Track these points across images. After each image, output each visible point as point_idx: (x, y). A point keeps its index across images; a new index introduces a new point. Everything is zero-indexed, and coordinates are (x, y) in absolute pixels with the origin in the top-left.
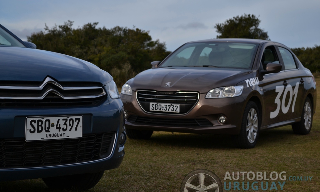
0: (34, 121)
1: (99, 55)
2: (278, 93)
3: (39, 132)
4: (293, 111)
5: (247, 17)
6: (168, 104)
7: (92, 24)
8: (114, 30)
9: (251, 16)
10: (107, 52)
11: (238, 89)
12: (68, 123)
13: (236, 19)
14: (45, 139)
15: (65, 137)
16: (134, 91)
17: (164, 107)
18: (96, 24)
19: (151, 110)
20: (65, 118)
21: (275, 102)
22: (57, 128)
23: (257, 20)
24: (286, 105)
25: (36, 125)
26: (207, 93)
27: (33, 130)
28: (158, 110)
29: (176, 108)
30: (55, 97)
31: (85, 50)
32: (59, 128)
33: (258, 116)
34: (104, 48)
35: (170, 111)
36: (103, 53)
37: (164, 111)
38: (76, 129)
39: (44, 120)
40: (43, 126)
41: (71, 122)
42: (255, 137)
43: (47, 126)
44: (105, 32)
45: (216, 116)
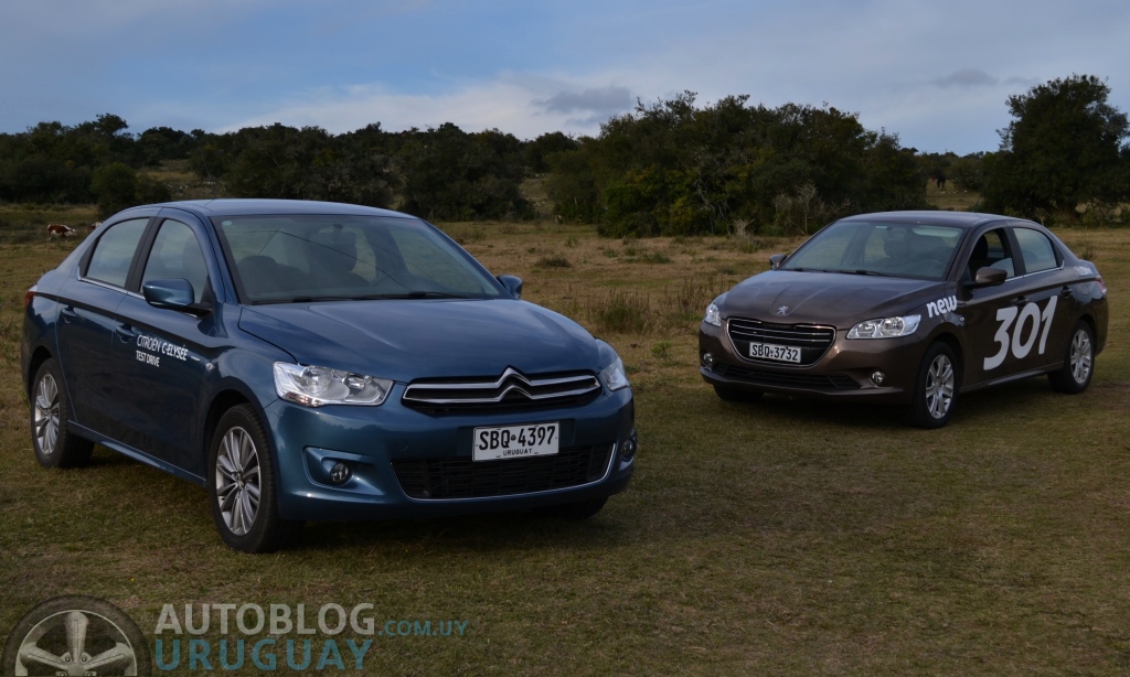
0: (487, 434)
1: (748, 165)
2: (1002, 322)
3: (492, 447)
4: (1042, 350)
5: (1079, 81)
6: (780, 347)
7: (736, 98)
8: (783, 112)
9: (1088, 78)
10: (767, 159)
11: (910, 323)
12: (536, 434)
13: (1054, 86)
14: (503, 457)
15: (532, 454)
16: (723, 320)
17: (774, 351)
18: (744, 98)
19: (751, 355)
20: (533, 426)
21: (997, 339)
22: (520, 441)
23: (1103, 87)
24: (1023, 341)
25: (488, 439)
26: (849, 330)
27: (484, 445)
28: (764, 356)
29: (794, 354)
30: (518, 397)
31: (719, 155)
32: (522, 441)
33: (953, 368)
34: (761, 151)
35: (784, 358)
36: (759, 162)
37: (774, 358)
38: (549, 442)
39: (500, 432)
40: (500, 439)
41: (542, 432)
42: (947, 407)
43: (505, 439)
44: (762, 115)
45: (867, 372)
